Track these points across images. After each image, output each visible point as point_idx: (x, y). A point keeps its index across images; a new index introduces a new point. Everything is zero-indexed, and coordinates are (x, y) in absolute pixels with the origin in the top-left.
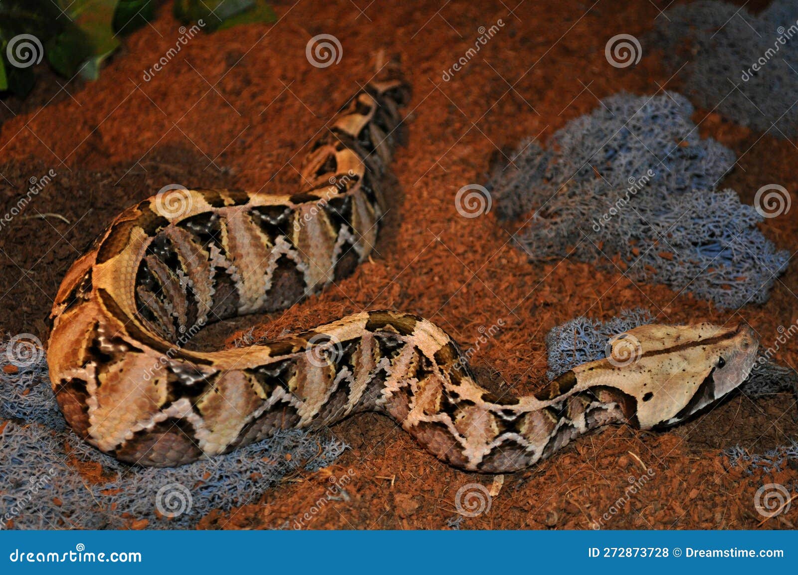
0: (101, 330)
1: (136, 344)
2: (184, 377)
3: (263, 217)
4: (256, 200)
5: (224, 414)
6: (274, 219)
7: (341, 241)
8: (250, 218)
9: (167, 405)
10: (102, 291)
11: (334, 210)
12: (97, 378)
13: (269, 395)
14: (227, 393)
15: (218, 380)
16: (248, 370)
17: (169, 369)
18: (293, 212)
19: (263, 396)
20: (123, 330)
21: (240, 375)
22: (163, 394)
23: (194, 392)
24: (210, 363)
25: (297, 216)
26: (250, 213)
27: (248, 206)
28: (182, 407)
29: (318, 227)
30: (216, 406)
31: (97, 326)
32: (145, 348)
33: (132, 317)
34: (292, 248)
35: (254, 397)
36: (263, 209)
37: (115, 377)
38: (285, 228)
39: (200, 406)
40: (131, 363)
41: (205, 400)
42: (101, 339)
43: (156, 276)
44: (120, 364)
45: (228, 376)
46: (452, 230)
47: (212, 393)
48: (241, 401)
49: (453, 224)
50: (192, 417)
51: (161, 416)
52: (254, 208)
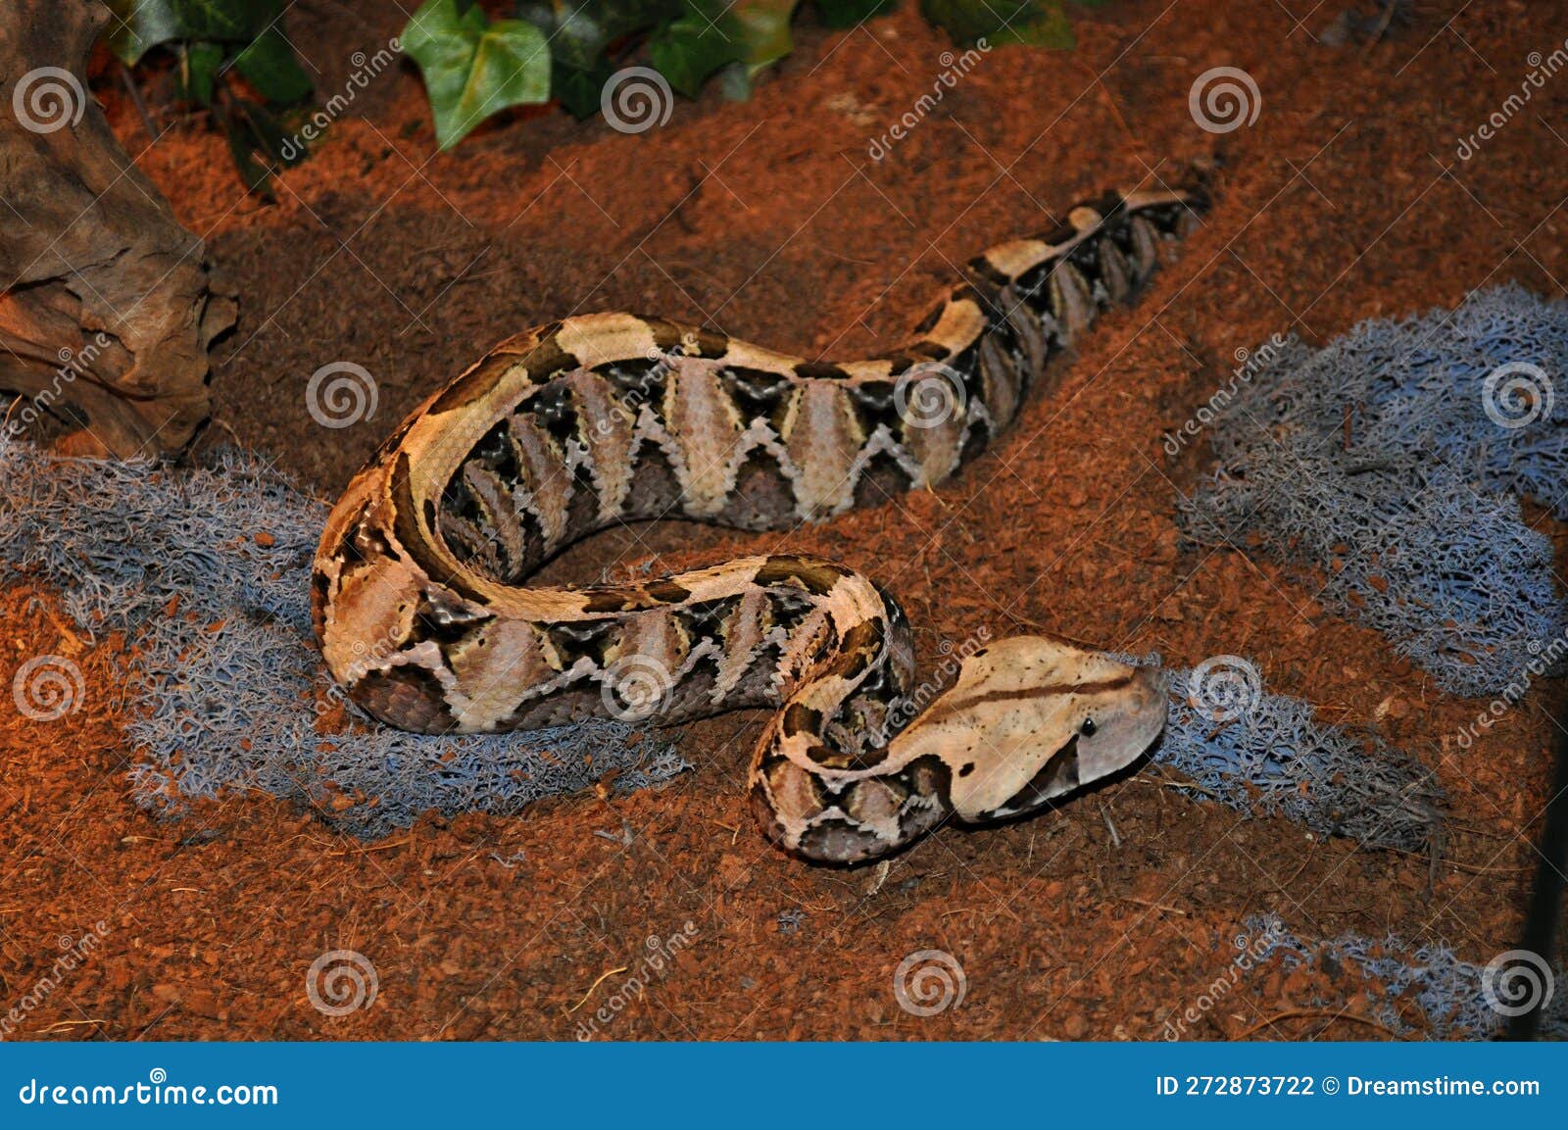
0: (367, 514)
1: (396, 546)
2: (441, 611)
3: (740, 384)
4: (738, 354)
5: (489, 679)
6: (757, 390)
7: (871, 450)
8: (719, 381)
9: (409, 645)
10: (404, 456)
11: (869, 399)
12: (339, 580)
13: (567, 666)
14: (498, 649)
15: (487, 627)
16: (542, 625)
17: (424, 595)
18: (792, 387)
19: (557, 665)
20: (391, 521)
21: (527, 629)
22: (406, 629)
23: (448, 637)
24: (484, 601)
25: (796, 395)
26: (720, 374)
27: (720, 362)
28: (428, 653)
29: (831, 418)
30: (476, 666)
31: (366, 506)
32: (405, 556)
33: (420, 505)
34: (778, 440)
35: (541, 665)
36: (742, 372)
37: (357, 585)
38: (772, 409)
39: (453, 658)
40: (381, 571)
41: (462, 651)
42: (362, 526)
43: (517, 447)
44: (368, 569)
45: (505, 626)
46: (1083, 465)
47: (474, 644)
48: (518, 666)
49: (1087, 455)
50: (440, 670)
51: (399, 658)
52: (729, 368)
